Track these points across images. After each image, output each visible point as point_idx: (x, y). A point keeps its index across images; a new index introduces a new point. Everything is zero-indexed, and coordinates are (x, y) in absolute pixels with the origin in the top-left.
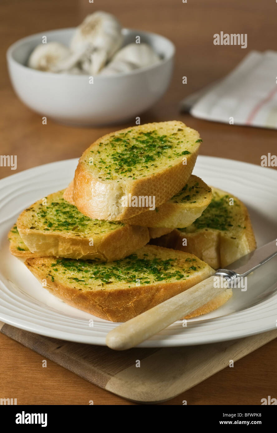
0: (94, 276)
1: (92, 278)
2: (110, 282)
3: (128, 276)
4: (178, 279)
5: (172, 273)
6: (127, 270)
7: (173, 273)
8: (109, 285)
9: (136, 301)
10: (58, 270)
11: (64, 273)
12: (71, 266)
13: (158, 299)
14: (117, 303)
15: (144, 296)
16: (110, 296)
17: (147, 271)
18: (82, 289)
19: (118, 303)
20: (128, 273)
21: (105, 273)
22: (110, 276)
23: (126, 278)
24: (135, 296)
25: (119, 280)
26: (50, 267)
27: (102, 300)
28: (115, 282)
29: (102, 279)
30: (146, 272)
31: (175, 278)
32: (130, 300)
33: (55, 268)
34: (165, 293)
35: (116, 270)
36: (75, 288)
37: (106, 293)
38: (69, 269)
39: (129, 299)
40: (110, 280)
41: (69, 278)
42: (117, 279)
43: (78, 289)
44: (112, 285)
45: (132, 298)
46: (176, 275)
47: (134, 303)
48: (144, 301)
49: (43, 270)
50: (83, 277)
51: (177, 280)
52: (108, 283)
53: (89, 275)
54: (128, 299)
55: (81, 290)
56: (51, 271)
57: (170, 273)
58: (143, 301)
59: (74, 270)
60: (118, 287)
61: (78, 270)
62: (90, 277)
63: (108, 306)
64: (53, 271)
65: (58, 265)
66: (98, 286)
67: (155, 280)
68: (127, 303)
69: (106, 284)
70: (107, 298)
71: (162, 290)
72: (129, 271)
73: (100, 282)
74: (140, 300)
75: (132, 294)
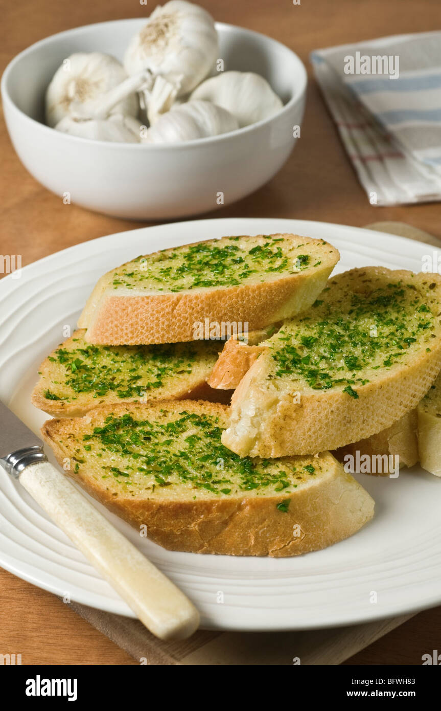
0: (145, 467)
1: (142, 470)
2: (168, 482)
3: (200, 473)
4: (278, 490)
5: (272, 475)
6: (201, 461)
7: (274, 476)
8: (165, 490)
9: (203, 522)
10: (92, 448)
11: (100, 455)
12: (115, 443)
13: (240, 521)
14: (172, 522)
15: (217, 515)
16: (161, 511)
17: (233, 465)
18: (119, 493)
19: (174, 522)
20: (203, 466)
21: (165, 462)
22: (172, 469)
23: (197, 476)
24: (202, 515)
25: (183, 481)
26: (80, 441)
27: (148, 515)
28: (176, 484)
29: (156, 474)
30: (231, 468)
31: (275, 486)
32: (193, 520)
33: (88, 443)
34: (251, 513)
35: (184, 459)
36: (108, 489)
37: (154, 506)
38: (110, 449)
39: (192, 518)
40: (170, 479)
41: (104, 468)
42: (181, 478)
43: (113, 493)
44: (169, 490)
45: (196, 517)
46: (277, 481)
47: (199, 525)
48: (216, 523)
49: (67, 447)
50: (128, 468)
51: (275, 492)
52: (164, 484)
53: (139, 465)
54: (190, 518)
55: (116, 494)
56: (79, 450)
57: (269, 475)
58: (214, 523)
59: (118, 451)
60: (177, 495)
61: (123, 451)
62: (138, 468)
63: (157, 525)
64: (83, 449)
65: (94, 438)
66: (146, 489)
67: (241, 487)
68: (188, 524)
69: (159, 487)
70: (156, 513)
71: (248, 508)
72: (204, 463)
73: (151, 480)
74: (210, 521)
75: (196, 510)
